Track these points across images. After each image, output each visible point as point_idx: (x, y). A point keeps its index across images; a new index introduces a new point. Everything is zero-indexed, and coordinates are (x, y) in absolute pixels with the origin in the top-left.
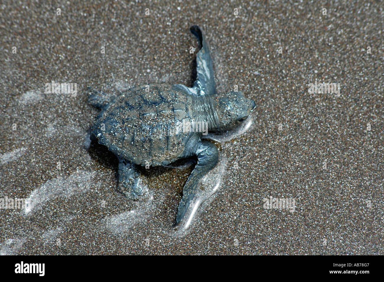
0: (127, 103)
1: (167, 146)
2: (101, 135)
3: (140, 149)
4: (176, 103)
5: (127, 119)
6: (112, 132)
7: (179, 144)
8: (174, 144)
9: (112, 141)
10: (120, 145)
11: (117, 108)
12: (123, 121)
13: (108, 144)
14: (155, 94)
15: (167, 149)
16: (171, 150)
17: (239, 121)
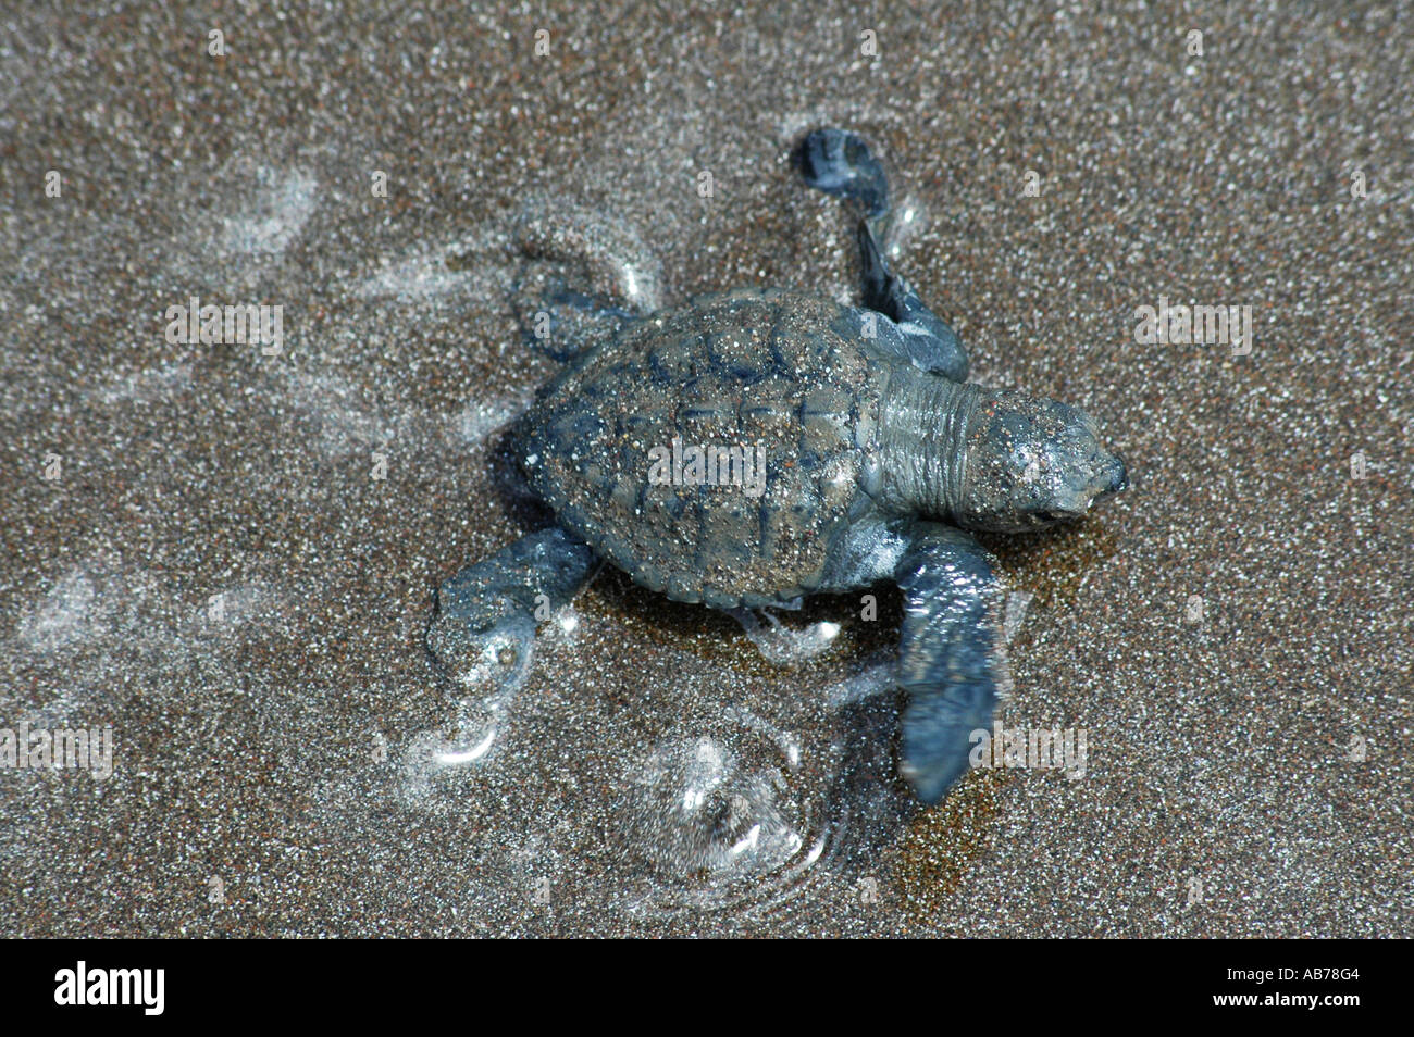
0: (651, 359)
1: (762, 543)
2: (538, 463)
3: (664, 540)
4: (821, 386)
5: (634, 420)
6: (575, 457)
7: (804, 540)
8: (787, 539)
9: (570, 488)
10: (595, 510)
11: (614, 370)
12: (618, 423)
13: (558, 501)
14: (757, 340)
15: (762, 554)
16: (778, 559)
17: (1038, 515)
